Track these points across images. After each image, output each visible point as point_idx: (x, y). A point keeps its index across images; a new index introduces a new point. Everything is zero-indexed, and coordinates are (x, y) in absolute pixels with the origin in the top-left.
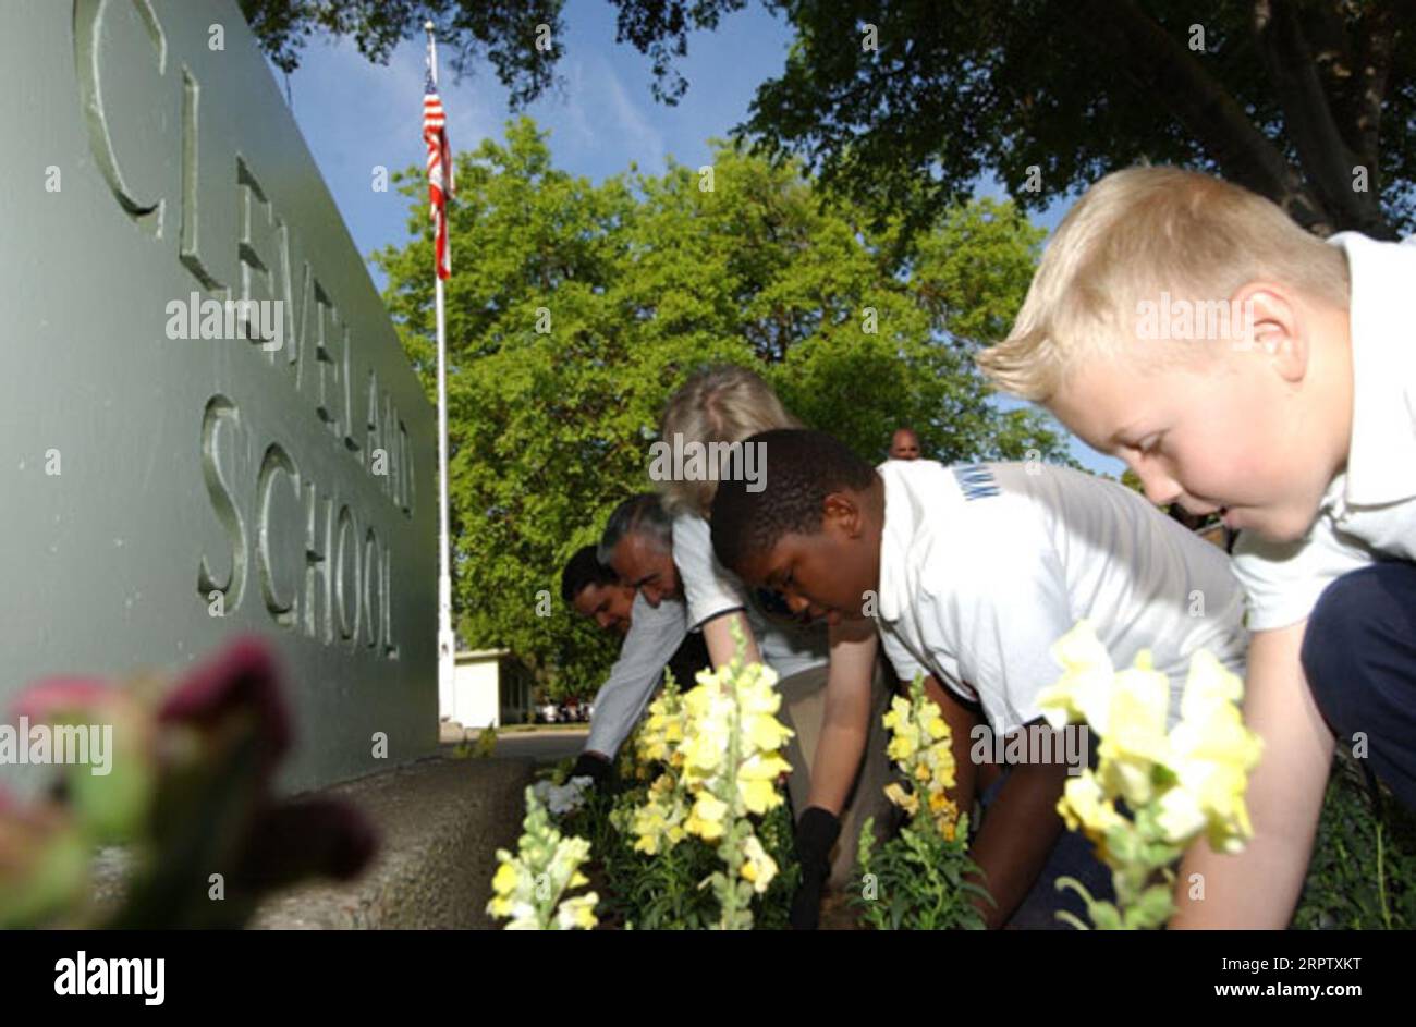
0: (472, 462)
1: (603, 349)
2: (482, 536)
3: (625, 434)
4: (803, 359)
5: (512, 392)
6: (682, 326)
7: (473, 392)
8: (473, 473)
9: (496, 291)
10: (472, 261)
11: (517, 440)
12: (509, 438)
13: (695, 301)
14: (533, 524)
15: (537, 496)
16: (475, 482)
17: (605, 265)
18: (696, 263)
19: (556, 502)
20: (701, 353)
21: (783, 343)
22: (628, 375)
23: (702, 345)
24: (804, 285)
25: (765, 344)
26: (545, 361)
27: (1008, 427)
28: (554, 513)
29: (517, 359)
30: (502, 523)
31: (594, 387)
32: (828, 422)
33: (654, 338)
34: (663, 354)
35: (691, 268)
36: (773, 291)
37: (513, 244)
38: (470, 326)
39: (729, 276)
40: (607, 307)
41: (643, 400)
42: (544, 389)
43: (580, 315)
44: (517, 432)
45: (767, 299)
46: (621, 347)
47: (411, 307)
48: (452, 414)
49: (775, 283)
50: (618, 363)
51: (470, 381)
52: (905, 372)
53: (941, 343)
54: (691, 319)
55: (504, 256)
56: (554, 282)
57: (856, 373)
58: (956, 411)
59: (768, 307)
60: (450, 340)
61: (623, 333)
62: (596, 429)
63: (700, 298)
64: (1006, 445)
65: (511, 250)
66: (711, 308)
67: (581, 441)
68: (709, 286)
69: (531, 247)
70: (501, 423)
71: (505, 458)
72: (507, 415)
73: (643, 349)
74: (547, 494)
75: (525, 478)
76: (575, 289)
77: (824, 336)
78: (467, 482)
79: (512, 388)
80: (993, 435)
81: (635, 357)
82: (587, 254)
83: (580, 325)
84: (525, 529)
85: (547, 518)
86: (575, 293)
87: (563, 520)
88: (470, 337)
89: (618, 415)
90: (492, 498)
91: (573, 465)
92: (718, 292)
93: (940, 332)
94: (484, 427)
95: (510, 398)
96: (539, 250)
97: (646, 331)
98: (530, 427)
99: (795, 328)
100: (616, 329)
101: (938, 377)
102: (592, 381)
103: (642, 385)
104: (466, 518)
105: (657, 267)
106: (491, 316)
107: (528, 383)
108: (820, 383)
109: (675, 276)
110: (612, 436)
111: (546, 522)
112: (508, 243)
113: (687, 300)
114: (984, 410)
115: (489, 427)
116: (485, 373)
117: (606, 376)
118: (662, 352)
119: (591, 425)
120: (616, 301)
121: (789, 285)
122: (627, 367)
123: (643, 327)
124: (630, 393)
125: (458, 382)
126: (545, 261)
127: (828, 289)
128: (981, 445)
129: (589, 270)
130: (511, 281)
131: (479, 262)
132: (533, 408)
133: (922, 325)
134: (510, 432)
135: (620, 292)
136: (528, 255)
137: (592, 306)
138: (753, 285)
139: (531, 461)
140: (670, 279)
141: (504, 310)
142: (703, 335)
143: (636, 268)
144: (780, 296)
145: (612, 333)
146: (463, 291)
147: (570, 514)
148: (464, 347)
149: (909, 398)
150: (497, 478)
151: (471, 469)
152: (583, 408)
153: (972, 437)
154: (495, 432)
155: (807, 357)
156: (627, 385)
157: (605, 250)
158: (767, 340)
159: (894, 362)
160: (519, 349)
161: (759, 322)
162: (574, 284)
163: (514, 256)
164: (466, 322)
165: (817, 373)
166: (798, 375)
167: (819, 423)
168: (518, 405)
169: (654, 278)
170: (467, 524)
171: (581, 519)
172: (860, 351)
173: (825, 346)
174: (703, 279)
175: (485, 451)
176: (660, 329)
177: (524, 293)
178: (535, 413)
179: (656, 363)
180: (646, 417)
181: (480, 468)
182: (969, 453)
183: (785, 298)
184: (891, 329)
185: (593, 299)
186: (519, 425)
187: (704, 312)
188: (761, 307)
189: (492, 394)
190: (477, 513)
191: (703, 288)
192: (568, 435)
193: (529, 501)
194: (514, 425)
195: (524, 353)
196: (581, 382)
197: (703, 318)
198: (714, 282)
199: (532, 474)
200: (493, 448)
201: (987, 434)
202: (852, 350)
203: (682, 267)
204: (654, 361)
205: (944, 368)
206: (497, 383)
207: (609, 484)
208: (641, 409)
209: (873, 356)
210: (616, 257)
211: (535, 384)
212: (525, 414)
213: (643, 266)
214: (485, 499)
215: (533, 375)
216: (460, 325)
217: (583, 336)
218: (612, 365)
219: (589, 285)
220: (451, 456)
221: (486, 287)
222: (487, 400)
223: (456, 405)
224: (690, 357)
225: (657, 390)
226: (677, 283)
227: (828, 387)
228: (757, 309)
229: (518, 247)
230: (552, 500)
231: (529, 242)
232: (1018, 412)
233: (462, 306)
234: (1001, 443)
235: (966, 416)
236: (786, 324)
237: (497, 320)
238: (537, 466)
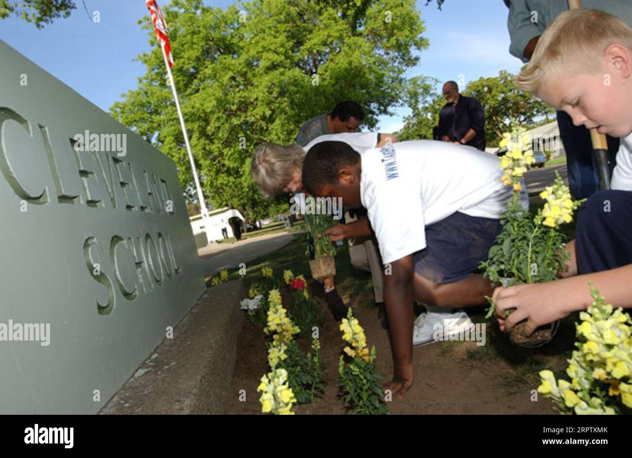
0: (199, 139)
1: (242, 82)
2: (210, 169)
3: (258, 117)
4: (324, 72)
5: (208, 108)
6: (273, 67)
7: (193, 111)
8: (201, 144)
9: (193, 65)
10: (180, 54)
11: (215, 127)
12: (211, 128)
13: (276, 55)
14: (229, 160)
15: (228, 149)
16: (203, 147)
17: (236, 45)
18: (274, 39)
19: (236, 150)
20: (282, 78)
21: (316, 67)
22: (254, 92)
23: (282, 74)
24: (319, 40)
25: (308, 67)
26: (219, 92)
27: (411, 86)
28: (236, 154)
29: (208, 93)
30: (217, 161)
31: (242, 99)
32: (339, 97)
33: (262, 74)
34: (267, 81)
35: (272, 42)
36: (307, 45)
37: (195, 43)
38: (186, 82)
39: (288, 41)
40: (240, 64)
41: (262, 101)
42: (221, 104)
43: (229, 69)
44: (215, 124)
45: (306, 49)
46: (249, 80)
47: (159, 78)
48: (186, 121)
49: (307, 41)
50: (249, 87)
51: (191, 107)
52: (367, 71)
53: (380, 54)
54: (275, 63)
55: (193, 49)
56: (216, 56)
57: (346, 75)
58: (390, 82)
59: (307, 52)
60: (178, 90)
61: (249, 74)
62: (246, 117)
63: (277, 54)
64: (412, 93)
65: (195, 46)
66: (283, 57)
67: (241, 123)
68: (280, 48)
69: (203, 43)
70: (207, 122)
71: (212, 135)
72: (209, 117)
73: (259, 80)
74: (232, 147)
75: (222, 142)
76: (225, 58)
77: (332, 60)
78: (199, 147)
79: (208, 106)
80: (406, 90)
81: (255, 84)
82: (227, 43)
83: (231, 74)
84: (226, 162)
85: (234, 157)
86: (225, 61)
87: (240, 156)
88: (186, 86)
89: (254, 109)
90: (210, 152)
91: (240, 134)
92: (285, 50)
93: (379, 50)
94: (201, 124)
95: (208, 110)
96: (207, 44)
97: (258, 72)
98: (219, 121)
99: (319, 58)
100: (246, 73)
101: (380, 69)
102: (240, 97)
103: (261, 95)
104: (202, 162)
105: (257, 42)
106: (193, 76)
107: (214, 103)
108: (333, 82)
109: (266, 46)
110: (253, 119)
111: (234, 158)
112: (193, 43)
113: (272, 56)
114: (401, 80)
115: (203, 124)
116: (196, 101)
117: (245, 94)
118: (266, 80)
119: (244, 116)
120: (243, 61)
121: (314, 41)
122: (254, 88)
123: (256, 70)
124: (256, 99)
125: (186, 107)
126: (210, 48)
127: (330, 40)
128: (402, 95)
129: (229, 49)
130: (198, 59)
131: (182, 54)
132: (219, 113)
133: (371, 49)
134: (212, 124)
135: (244, 57)
136: (202, 47)
137: (234, 65)
138: (299, 43)
139: (223, 134)
140: (264, 48)
141: (197, 73)
142: (282, 70)
143: (248, 45)
144: (311, 47)
145: (244, 75)
146: (179, 67)
147: (242, 154)
148: (185, 91)
149: (370, 81)
150: (211, 144)
151: (199, 142)
152: (239, 109)
153: (398, 92)
154: (206, 125)
155: (326, 71)
156: (255, 96)
157: (234, 39)
158: (309, 65)
159: (362, 68)
160: (207, 89)
161: (304, 58)
162: (224, 56)
163: (196, 49)
164: (183, 80)
165: (331, 78)
166: (324, 80)
167: (335, 99)
168: (212, 112)
169: (257, 48)
170: (203, 165)
171: (248, 154)
172: (347, 65)
173: (332, 65)
174: (277, 45)
175: (203, 133)
176: (264, 70)
177: (204, 64)
178: (220, 115)
179: (264, 85)
180: (265, 108)
181: (203, 141)
182: (397, 99)
183: (313, 47)
184: (358, 53)
185: (233, 62)
186: (215, 121)
187: (281, 60)
188: (304, 53)
189: (201, 110)
190: (206, 159)
191: (278, 49)
192: (235, 121)
193: (225, 151)
194: (213, 121)
195: (210, 91)
196: (236, 98)
197: (281, 62)
198: (282, 46)
199: (224, 140)
200: (206, 132)
201: (404, 90)
202: (344, 66)
203: (267, 42)
204: (264, 84)
205: (383, 65)
206: (202, 105)
207: (256, 138)
208: (262, 105)
209: (353, 67)
210: (240, 41)
211: (217, 103)
212: (216, 116)
213: (251, 43)
214: (208, 153)
215: (215, 99)
216: (181, 82)
217: (233, 78)
218: (247, 89)
219: (231, 56)
220: (190, 138)
221: (188, 64)
222: (199, 113)
223: (187, 117)
224: (278, 80)
225: (267, 96)
226: (267, 49)
227: (337, 83)
228: (302, 54)
229: (198, 44)
230: (234, 150)
231: (201, 41)
232: (415, 78)
233: (179, 74)
234: (409, 93)
235: (394, 84)
236: (315, 57)
237: (196, 78)
238: (226, 136)
